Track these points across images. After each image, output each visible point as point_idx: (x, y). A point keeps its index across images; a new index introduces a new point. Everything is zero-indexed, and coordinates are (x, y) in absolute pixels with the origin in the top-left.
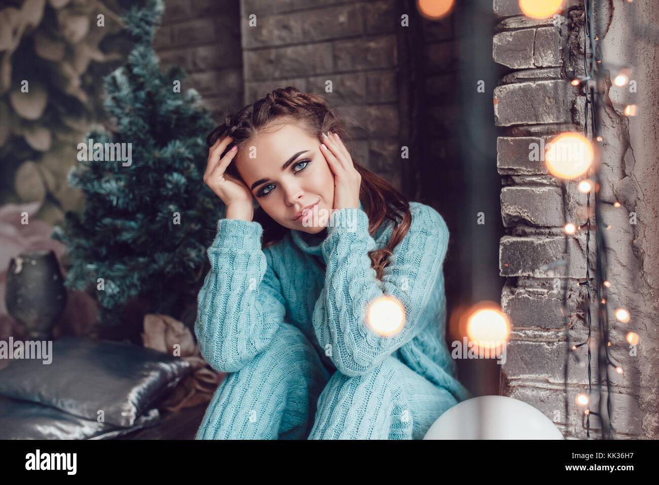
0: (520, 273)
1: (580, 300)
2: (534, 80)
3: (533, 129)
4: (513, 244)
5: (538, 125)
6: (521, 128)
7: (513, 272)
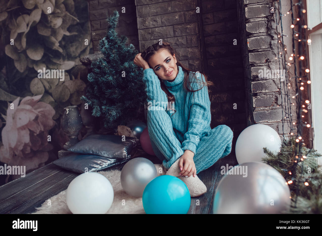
0: (258, 92)
1: (275, 98)
2: (259, 36)
3: (259, 50)
4: (255, 83)
5: (260, 49)
6: (256, 50)
7: (256, 92)
